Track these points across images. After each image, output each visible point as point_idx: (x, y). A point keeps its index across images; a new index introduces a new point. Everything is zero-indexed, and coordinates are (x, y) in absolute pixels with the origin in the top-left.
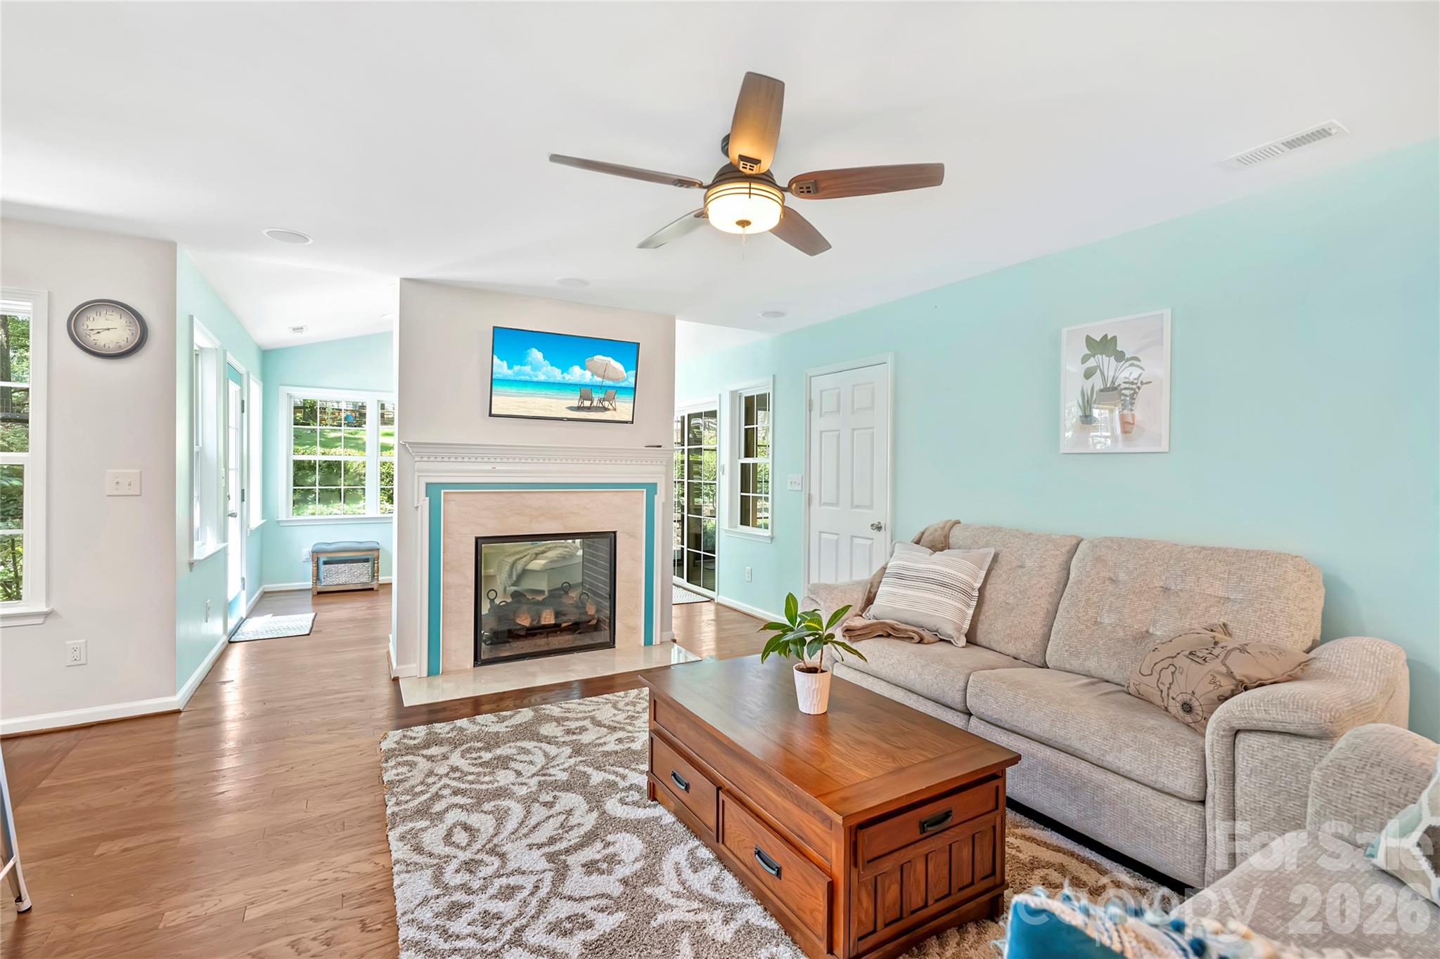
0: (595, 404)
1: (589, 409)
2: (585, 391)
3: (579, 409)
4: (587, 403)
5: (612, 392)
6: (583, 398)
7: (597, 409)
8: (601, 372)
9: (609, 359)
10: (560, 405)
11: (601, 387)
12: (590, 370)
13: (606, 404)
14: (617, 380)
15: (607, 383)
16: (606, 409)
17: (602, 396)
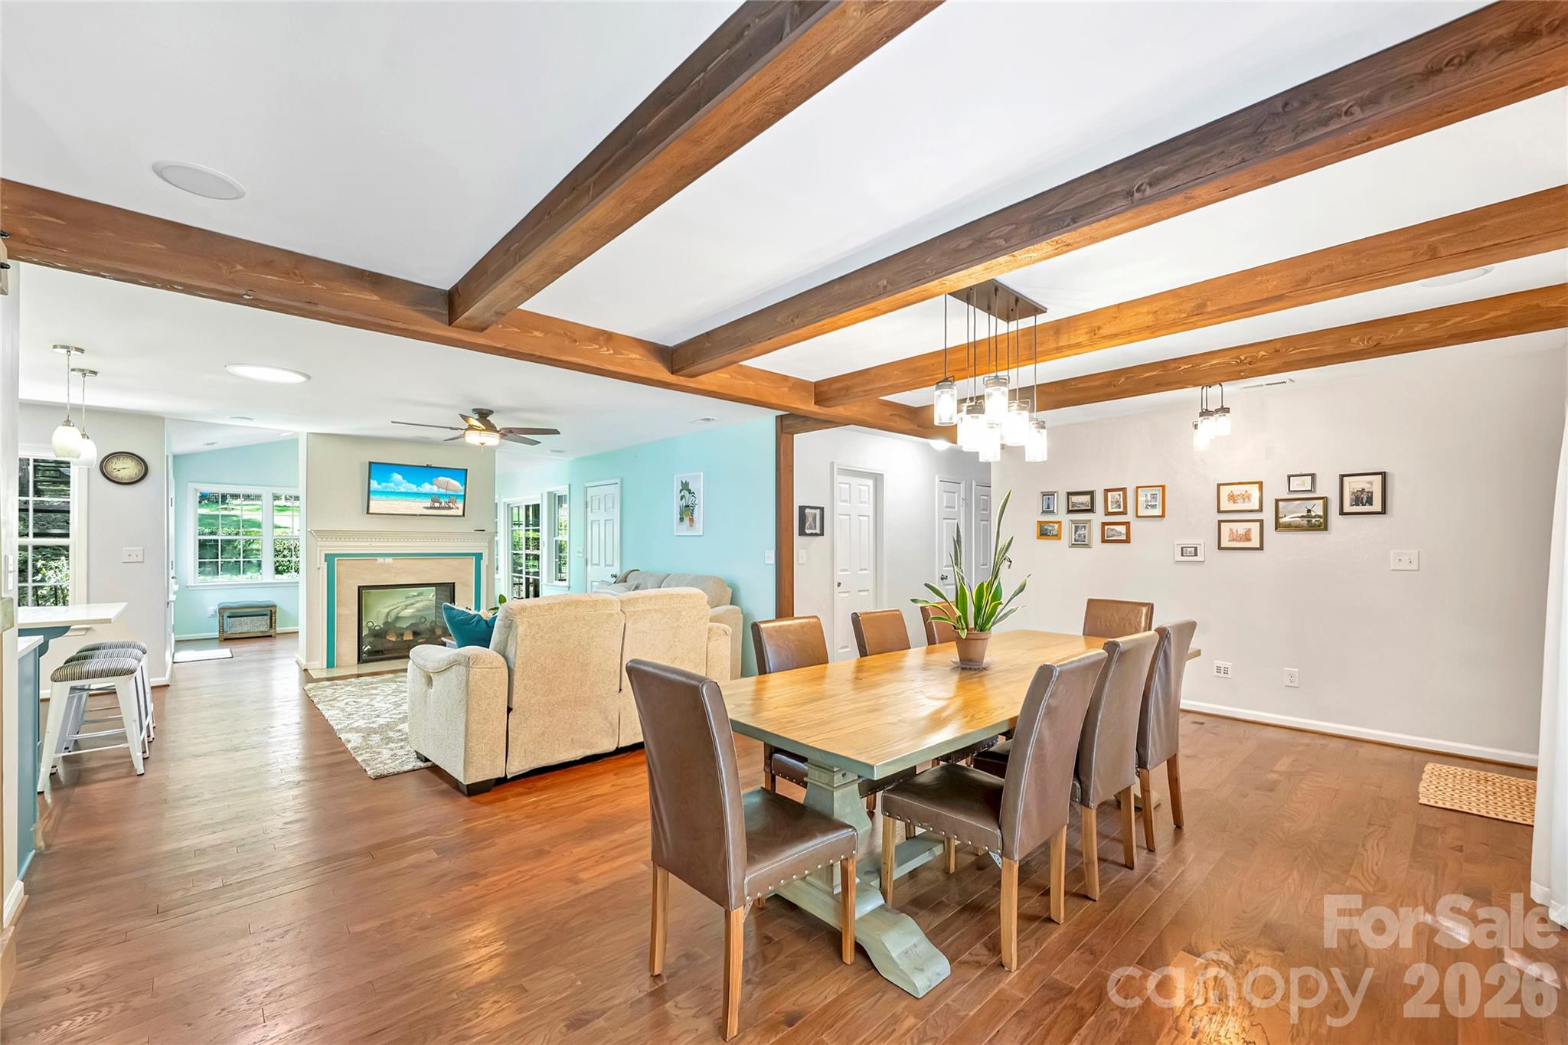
0: (443, 504)
1: (438, 508)
2: (435, 498)
3: (431, 508)
4: (437, 505)
5: (453, 498)
6: (434, 501)
7: (444, 508)
8: (444, 486)
9: (448, 479)
10: (418, 506)
11: (446, 495)
12: (436, 485)
13: (451, 505)
14: (456, 491)
15: (449, 492)
16: (450, 508)
17: (447, 500)
